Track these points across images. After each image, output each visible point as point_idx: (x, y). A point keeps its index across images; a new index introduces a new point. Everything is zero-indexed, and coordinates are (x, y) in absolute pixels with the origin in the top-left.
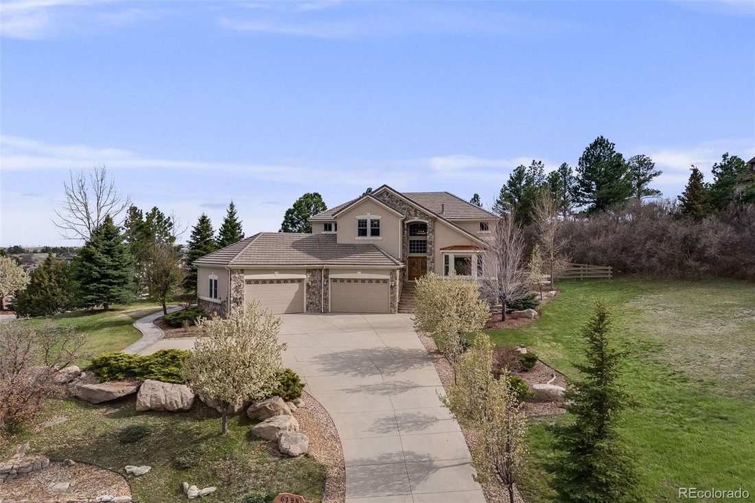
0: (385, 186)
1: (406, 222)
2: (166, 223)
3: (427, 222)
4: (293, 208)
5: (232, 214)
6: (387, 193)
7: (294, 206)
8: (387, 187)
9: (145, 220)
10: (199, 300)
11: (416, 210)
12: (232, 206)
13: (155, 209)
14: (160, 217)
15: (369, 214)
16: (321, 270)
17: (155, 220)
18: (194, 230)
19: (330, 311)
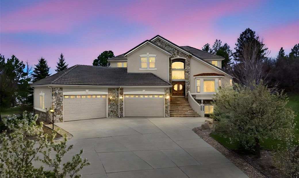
0: (158, 36)
1: (172, 59)
2: (20, 64)
3: (185, 59)
4: (97, 59)
5: (62, 61)
6: (160, 41)
7: (98, 58)
8: (159, 36)
9: (6, 62)
10: (34, 110)
11: (178, 51)
12: (62, 56)
13: (13, 57)
14: (17, 61)
15: (148, 53)
16: (118, 89)
17: (13, 63)
18: (36, 67)
19: (124, 116)
